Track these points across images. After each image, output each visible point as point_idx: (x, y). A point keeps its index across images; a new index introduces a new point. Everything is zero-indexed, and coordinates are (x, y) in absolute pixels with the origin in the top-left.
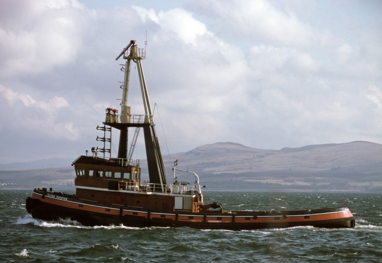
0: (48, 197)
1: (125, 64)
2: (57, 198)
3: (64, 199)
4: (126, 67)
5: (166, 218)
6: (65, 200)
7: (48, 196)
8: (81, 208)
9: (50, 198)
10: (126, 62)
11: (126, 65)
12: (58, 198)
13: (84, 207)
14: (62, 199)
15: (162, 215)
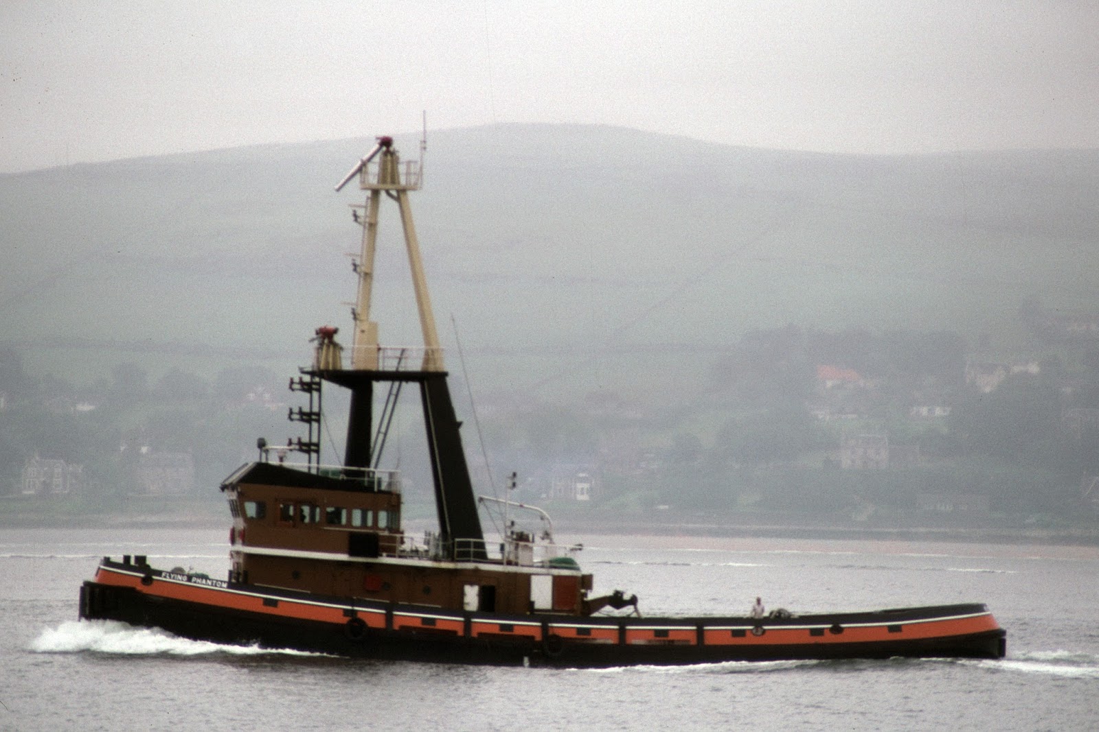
0: (164, 579)
1: (364, 204)
2: (195, 582)
3: (216, 586)
4: (366, 211)
5: (513, 633)
6: (221, 587)
7: (165, 577)
8: (270, 610)
9: (171, 583)
10: (368, 198)
11: (366, 207)
12: (199, 583)
13: (279, 606)
14: (212, 585)
15: (503, 627)
